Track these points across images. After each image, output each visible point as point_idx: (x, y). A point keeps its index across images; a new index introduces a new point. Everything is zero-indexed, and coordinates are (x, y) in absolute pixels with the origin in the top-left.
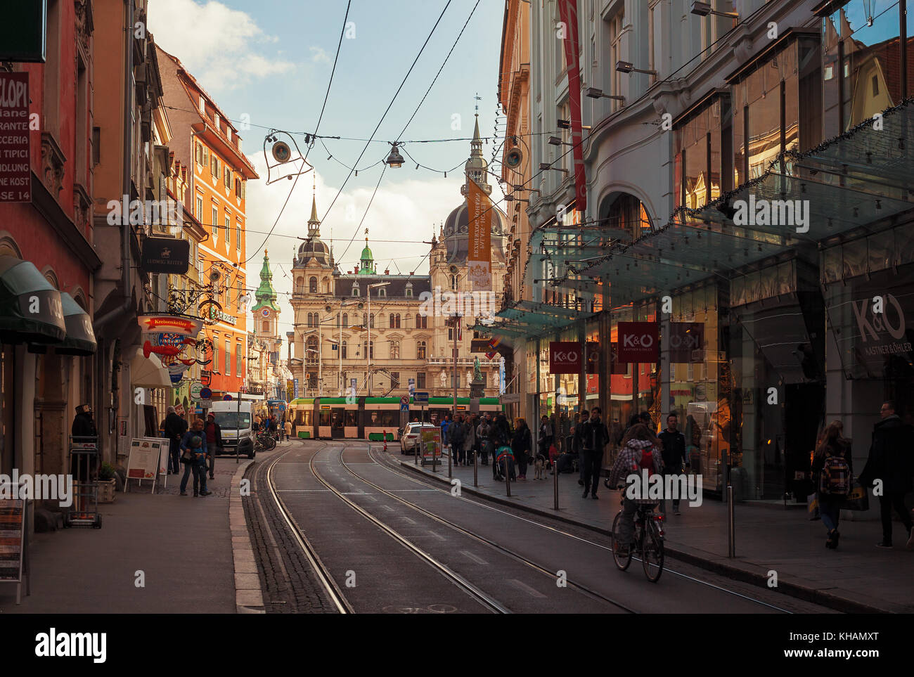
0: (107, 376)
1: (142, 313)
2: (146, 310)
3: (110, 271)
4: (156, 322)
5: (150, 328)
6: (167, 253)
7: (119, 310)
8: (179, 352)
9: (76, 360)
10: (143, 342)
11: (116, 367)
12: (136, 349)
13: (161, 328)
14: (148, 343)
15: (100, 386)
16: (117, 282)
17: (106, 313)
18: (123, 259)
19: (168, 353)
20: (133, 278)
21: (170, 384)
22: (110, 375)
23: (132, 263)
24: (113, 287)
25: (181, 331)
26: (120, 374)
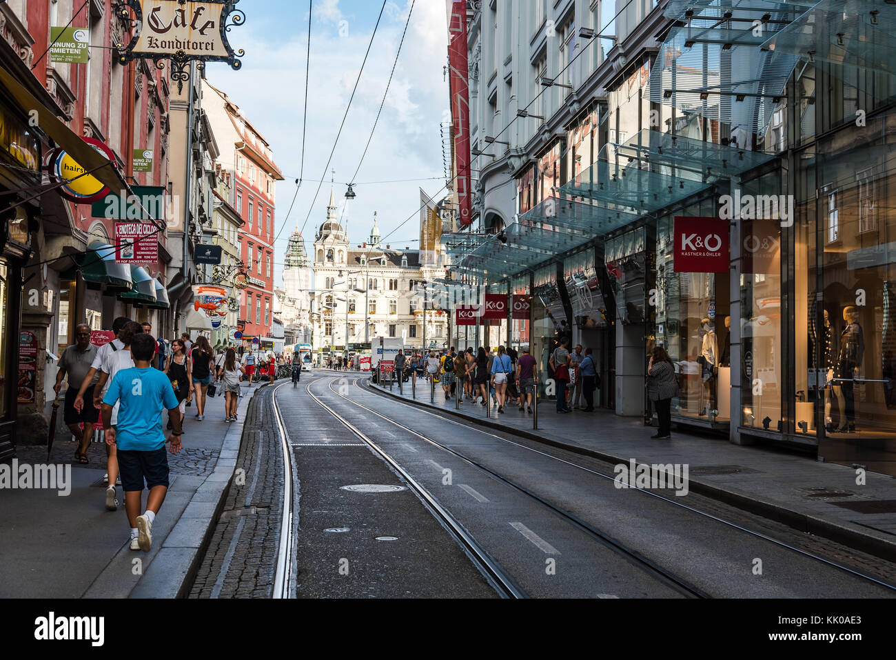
0: (172, 321)
1: (194, 283)
2: (197, 281)
3: (176, 262)
4: (203, 289)
5: (199, 292)
6: (209, 253)
7: (181, 284)
8: (218, 307)
9: (156, 312)
10: (195, 301)
11: (178, 316)
12: (190, 306)
13: (206, 293)
14: (198, 302)
15: (168, 327)
16: (180, 268)
17: (174, 285)
18: (184, 256)
19: (210, 308)
20: (189, 265)
21: (212, 328)
22: (174, 321)
23: (189, 258)
24: (178, 271)
25: (218, 295)
26: (180, 321)
